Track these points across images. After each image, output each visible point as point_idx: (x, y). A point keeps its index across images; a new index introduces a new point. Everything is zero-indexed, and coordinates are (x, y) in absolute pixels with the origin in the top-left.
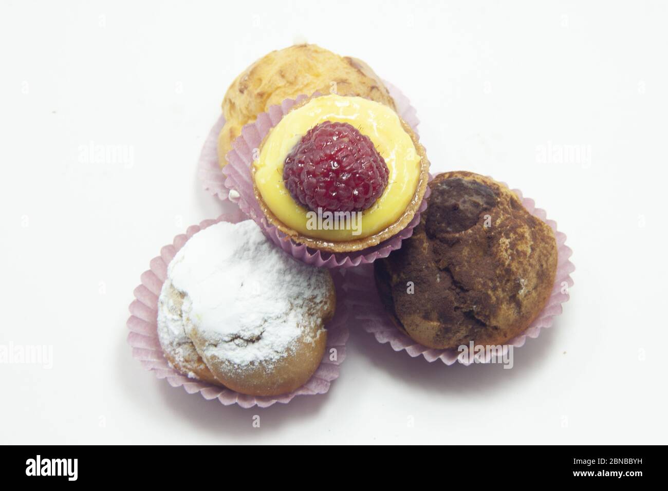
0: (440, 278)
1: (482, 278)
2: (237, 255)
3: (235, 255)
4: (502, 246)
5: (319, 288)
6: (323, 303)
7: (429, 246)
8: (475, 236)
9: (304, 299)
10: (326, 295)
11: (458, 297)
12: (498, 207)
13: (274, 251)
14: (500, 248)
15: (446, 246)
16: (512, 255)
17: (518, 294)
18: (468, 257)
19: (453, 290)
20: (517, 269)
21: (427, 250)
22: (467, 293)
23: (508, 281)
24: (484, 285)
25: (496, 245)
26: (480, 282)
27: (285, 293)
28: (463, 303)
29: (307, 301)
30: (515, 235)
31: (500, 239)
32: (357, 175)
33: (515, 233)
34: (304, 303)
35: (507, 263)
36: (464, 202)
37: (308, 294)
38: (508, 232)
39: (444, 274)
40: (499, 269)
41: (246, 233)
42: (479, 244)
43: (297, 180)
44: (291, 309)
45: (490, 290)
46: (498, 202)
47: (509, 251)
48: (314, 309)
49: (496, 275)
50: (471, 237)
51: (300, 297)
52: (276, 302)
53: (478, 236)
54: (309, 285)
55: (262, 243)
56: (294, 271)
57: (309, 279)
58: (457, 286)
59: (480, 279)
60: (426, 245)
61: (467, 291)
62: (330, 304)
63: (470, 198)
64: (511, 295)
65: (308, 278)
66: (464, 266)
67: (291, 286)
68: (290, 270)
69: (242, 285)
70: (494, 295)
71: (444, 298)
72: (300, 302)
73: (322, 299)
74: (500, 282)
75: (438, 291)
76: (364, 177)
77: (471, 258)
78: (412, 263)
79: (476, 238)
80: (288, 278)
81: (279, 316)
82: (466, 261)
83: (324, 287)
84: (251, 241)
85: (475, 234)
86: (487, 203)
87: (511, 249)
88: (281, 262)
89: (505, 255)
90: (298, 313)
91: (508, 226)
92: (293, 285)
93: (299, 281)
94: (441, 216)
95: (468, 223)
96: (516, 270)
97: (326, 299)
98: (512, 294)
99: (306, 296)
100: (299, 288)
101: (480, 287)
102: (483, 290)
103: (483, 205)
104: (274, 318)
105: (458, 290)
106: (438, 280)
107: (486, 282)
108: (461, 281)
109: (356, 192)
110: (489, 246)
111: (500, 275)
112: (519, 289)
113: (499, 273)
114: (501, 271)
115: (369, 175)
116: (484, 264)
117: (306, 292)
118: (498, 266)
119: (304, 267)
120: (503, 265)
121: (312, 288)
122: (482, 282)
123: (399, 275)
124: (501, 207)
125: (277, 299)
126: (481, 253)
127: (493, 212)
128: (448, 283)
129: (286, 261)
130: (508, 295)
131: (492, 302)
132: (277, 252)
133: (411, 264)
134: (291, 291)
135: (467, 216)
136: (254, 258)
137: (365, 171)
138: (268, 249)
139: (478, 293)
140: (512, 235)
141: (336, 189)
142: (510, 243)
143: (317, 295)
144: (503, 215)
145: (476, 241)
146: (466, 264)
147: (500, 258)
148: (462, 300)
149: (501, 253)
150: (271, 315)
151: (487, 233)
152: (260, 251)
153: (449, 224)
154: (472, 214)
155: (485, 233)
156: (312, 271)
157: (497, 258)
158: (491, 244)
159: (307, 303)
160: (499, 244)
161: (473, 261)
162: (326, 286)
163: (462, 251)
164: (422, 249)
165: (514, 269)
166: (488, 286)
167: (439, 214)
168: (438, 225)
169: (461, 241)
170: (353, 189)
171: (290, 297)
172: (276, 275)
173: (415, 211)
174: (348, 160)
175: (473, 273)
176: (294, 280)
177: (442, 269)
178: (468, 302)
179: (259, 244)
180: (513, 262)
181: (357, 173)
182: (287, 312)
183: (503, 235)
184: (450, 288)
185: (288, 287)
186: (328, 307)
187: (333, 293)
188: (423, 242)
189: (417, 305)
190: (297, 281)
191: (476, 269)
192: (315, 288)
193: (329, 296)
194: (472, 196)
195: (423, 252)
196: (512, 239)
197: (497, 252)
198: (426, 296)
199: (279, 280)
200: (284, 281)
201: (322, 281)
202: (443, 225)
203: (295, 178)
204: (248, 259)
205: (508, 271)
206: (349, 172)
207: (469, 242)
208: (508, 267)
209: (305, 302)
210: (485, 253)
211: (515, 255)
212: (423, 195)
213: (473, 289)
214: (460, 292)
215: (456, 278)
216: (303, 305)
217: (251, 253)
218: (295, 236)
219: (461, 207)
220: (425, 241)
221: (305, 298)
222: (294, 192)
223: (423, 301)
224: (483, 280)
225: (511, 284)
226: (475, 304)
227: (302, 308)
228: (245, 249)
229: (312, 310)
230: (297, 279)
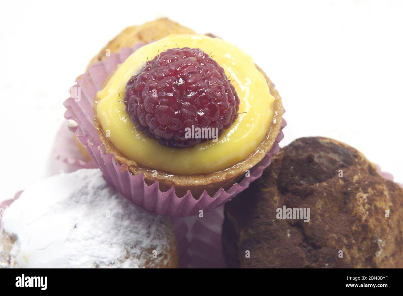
0: (290, 233)
1: (336, 233)
2: (74, 199)
3: (71, 197)
4: (359, 200)
5: (160, 239)
6: (163, 256)
7: (280, 200)
8: (330, 189)
9: (142, 249)
10: (166, 248)
11: (309, 255)
12: (356, 166)
13: (113, 197)
14: (357, 202)
15: (298, 198)
16: (369, 210)
17: (375, 256)
18: (322, 211)
19: (305, 247)
20: (376, 227)
21: (277, 203)
22: (319, 250)
23: (364, 239)
24: (339, 241)
25: (353, 202)
26: (333, 237)
27: (120, 239)
28: (314, 261)
29: (146, 252)
30: (373, 190)
31: (357, 194)
32: (203, 94)
33: (374, 188)
34: (141, 253)
35: (364, 218)
36: (320, 157)
37: (146, 243)
38: (366, 187)
39: (295, 230)
40: (354, 225)
41: (86, 178)
42: (334, 198)
43: (138, 99)
44: (127, 258)
45: (344, 247)
46: (356, 163)
47: (367, 206)
48: (152, 263)
49: (352, 232)
50: (326, 189)
51: (138, 246)
52: (111, 247)
53: (333, 190)
54: (149, 234)
55: (101, 188)
56: (133, 217)
57: (149, 227)
58: (308, 243)
59: (334, 235)
60: (276, 198)
61: (319, 247)
62: (170, 259)
63: (327, 154)
64: (367, 256)
65: (147, 226)
66: (317, 219)
67: (129, 232)
68: (129, 216)
69: (75, 227)
70: (349, 253)
71: (294, 254)
72: (137, 251)
73: (162, 251)
74: (356, 240)
75: (288, 247)
76: (210, 97)
77: (325, 212)
78: (261, 216)
79: (331, 191)
80: (126, 223)
81: (113, 262)
82: (320, 214)
83: (165, 239)
84: (90, 186)
85: (330, 187)
86: (344, 161)
87: (369, 204)
88: (120, 207)
89: (361, 209)
90: (135, 263)
91: (366, 181)
92: (131, 231)
93: (137, 228)
94: (294, 169)
95: (323, 177)
96: (373, 227)
97: (167, 251)
98: (369, 255)
99: (144, 245)
100: (136, 236)
101: (334, 243)
102: (337, 246)
103: (339, 162)
104: (107, 263)
105: (309, 248)
106: (289, 235)
107: (340, 238)
108: (312, 236)
109: (201, 114)
110: (345, 203)
111: (355, 231)
112: (377, 250)
113: (355, 229)
114: (357, 227)
115: (216, 96)
116: (339, 219)
117: (144, 240)
118: (354, 222)
119: (144, 214)
120: (360, 220)
121: (152, 237)
122: (336, 238)
123: (246, 231)
124: (359, 167)
125: (111, 244)
126: (336, 209)
127: (350, 169)
128: (299, 238)
129: (125, 207)
130: (363, 255)
131: (346, 260)
132: (117, 198)
133: (259, 218)
134: (128, 238)
135: (323, 170)
136: (92, 202)
137: (212, 91)
138: (108, 194)
139: (332, 249)
140: (370, 190)
141: (180, 106)
142: (368, 197)
143: (157, 245)
144: (361, 173)
145: (331, 194)
146: (319, 217)
147: (356, 213)
148: (314, 259)
149: (358, 208)
150: (104, 260)
151: (343, 188)
152: (99, 195)
153: (303, 177)
154: (328, 168)
155: (340, 187)
156: (153, 220)
157: (353, 214)
158: (348, 201)
159: (145, 254)
160: (356, 199)
161: (327, 215)
162: (168, 239)
163: (315, 203)
164: (273, 202)
165: (372, 226)
166: (342, 242)
167: (292, 168)
168: (290, 178)
169: (315, 193)
170: (198, 109)
171: (126, 244)
172: (113, 219)
173: (266, 151)
174: (194, 77)
175: (327, 227)
176: (132, 226)
177: (293, 223)
178: (321, 259)
179: (98, 188)
180: (370, 218)
181: (203, 92)
182: (122, 259)
183: (360, 189)
184: (300, 245)
185: (124, 232)
186: (168, 262)
187: (174, 248)
188: (274, 195)
189: (265, 262)
190: (135, 228)
191: (330, 224)
192: (154, 238)
193: (170, 250)
194: (328, 153)
195: (273, 205)
196: (370, 195)
197: (353, 207)
198: (275, 253)
199: (116, 225)
200: (121, 226)
201: (163, 232)
202: (297, 178)
203: (136, 98)
204: (85, 203)
205: (365, 227)
206: (194, 90)
207: (323, 194)
208: (365, 223)
209: (144, 253)
210: (341, 210)
211: (372, 210)
212: (276, 136)
213: (326, 246)
214: (311, 250)
215: (308, 232)
216: (140, 256)
217: (89, 198)
218: (134, 166)
219: (316, 160)
220: (276, 194)
221: (144, 248)
222: (134, 113)
223: (271, 258)
224: (338, 236)
225: (368, 244)
226: (327, 262)
227: (139, 259)
228: (83, 192)
229: (150, 263)
230: (136, 225)
